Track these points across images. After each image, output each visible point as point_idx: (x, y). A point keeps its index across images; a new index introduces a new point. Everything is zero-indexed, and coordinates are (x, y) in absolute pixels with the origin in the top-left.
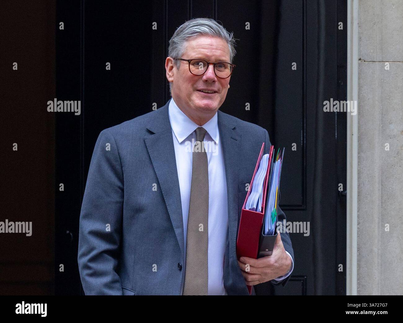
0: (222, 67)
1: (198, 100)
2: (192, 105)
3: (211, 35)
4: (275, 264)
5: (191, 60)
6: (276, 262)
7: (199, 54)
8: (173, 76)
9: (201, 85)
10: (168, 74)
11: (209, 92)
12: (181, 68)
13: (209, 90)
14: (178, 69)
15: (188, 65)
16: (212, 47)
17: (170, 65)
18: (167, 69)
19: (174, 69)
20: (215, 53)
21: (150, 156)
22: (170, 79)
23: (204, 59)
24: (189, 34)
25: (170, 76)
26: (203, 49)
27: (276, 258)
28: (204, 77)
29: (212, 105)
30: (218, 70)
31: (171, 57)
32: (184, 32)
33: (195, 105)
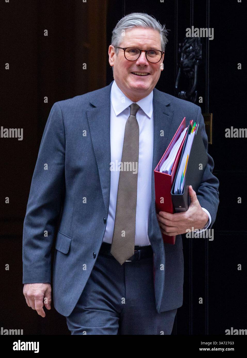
0: (153, 53)
1: (133, 82)
2: (128, 85)
3: (144, 27)
4: (189, 219)
5: (126, 48)
6: (190, 217)
7: (133, 43)
8: (114, 61)
9: (135, 69)
10: (110, 59)
11: (142, 74)
12: (120, 54)
13: (141, 73)
14: (117, 55)
15: (124, 52)
16: (144, 37)
17: (112, 52)
18: (110, 55)
19: (115, 55)
20: (146, 42)
21: (90, 126)
22: (111, 64)
23: (137, 47)
24: (125, 27)
25: (111, 61)
26: (137, 39)
27: (191, 214)
28: (137, 63)
29: (144, 86)
30: (150, 56)
31: (113, 45)
32: (122, 25)
33: (130, 86)
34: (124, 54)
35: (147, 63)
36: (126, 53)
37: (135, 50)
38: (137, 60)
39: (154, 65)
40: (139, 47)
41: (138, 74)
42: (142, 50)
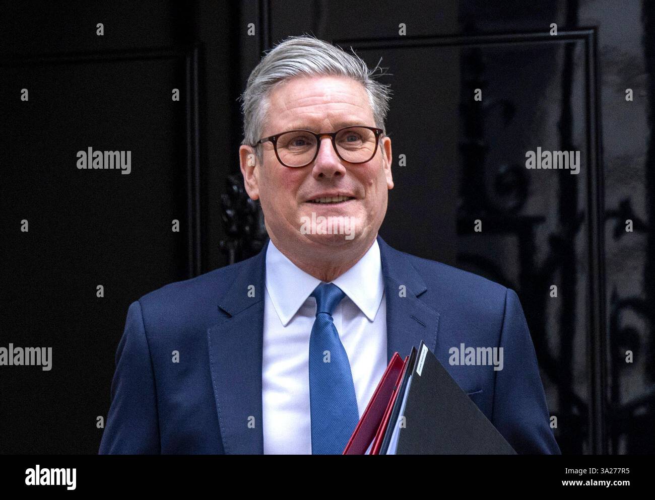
34: (275, 155)
35: (341, 167)
36: (282, 153)
37: (304, 139)
38: (312, 163)
39: (360, 169)
40: (312, 126)
41: (322, 201)
42: (322, 133)
